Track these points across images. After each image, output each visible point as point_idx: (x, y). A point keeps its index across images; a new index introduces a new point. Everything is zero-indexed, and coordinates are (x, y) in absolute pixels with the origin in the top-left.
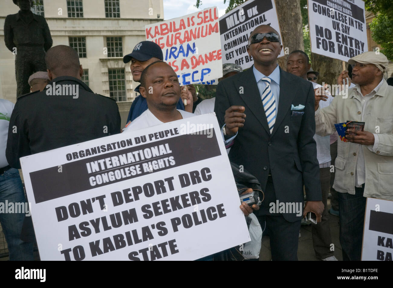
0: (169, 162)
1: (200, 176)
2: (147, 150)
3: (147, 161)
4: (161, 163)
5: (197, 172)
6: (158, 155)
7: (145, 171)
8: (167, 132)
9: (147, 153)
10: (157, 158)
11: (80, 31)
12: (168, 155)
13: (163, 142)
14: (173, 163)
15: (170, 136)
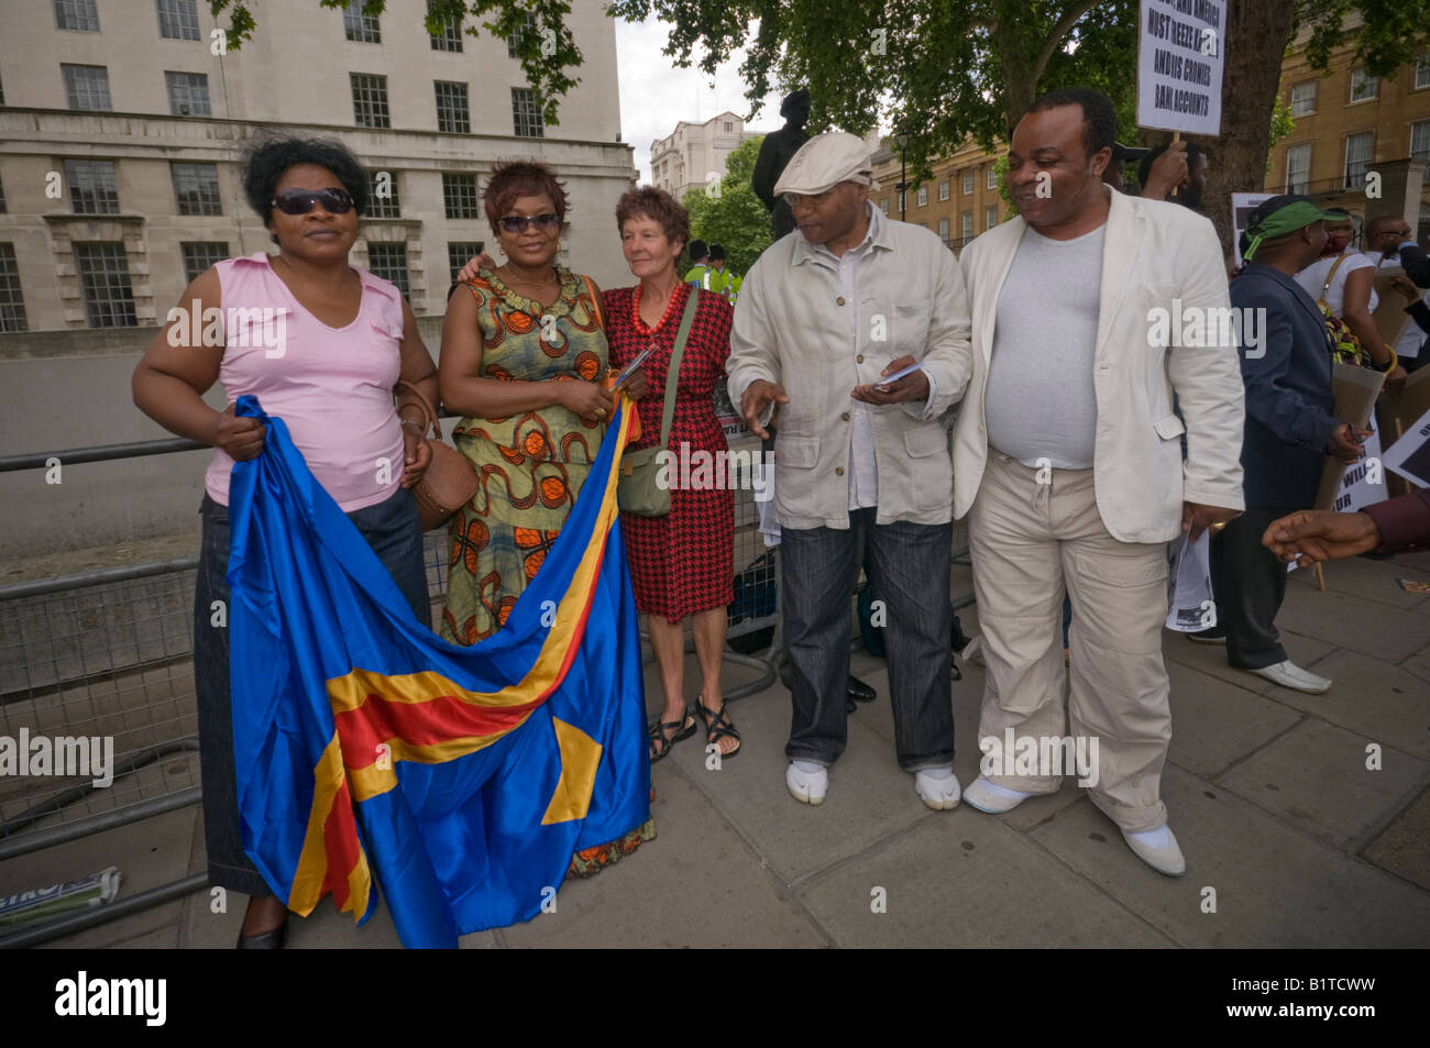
11: (466, 162)
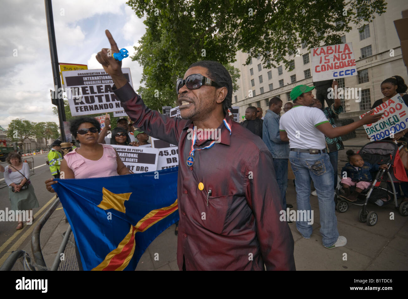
0: (135, 160)
1: (144, 169)
2: (130, 154)
3: (128, 157)
4: (132, 160)
5: (143, 167)
6: (133, 157)
7: (126, 161)
8: (139, 150)
9: (129, 155)
10: (132, 158)
12: (136, 158)
13: (136, 153)
14: (137, 161)
15: (139, 152)
